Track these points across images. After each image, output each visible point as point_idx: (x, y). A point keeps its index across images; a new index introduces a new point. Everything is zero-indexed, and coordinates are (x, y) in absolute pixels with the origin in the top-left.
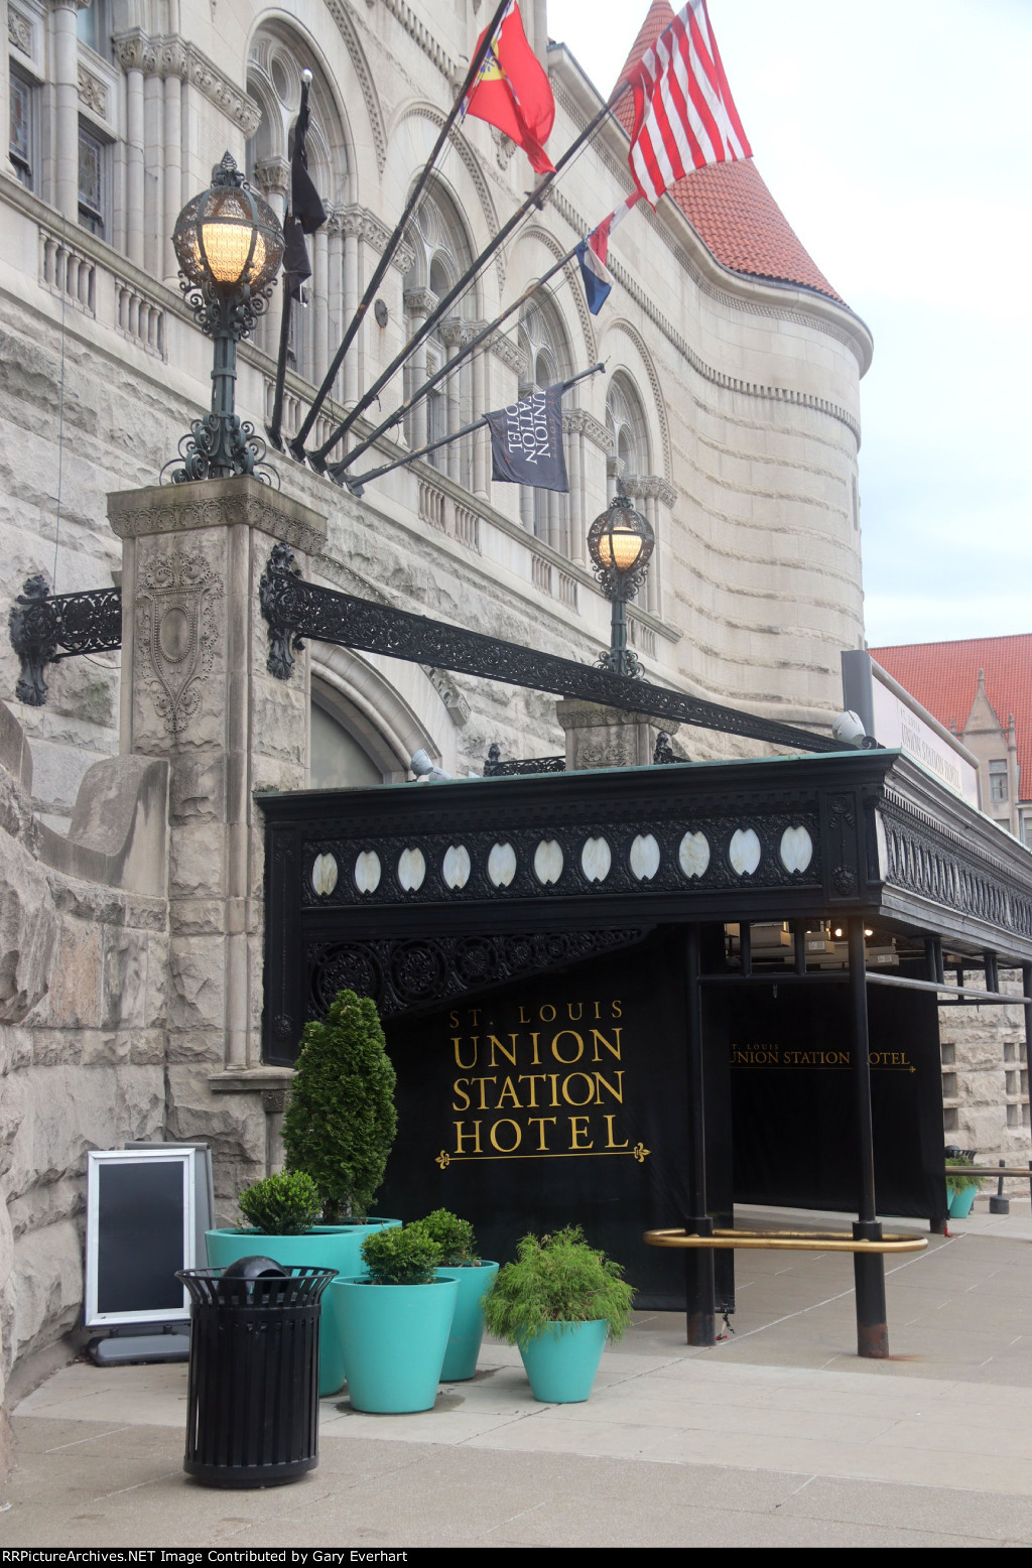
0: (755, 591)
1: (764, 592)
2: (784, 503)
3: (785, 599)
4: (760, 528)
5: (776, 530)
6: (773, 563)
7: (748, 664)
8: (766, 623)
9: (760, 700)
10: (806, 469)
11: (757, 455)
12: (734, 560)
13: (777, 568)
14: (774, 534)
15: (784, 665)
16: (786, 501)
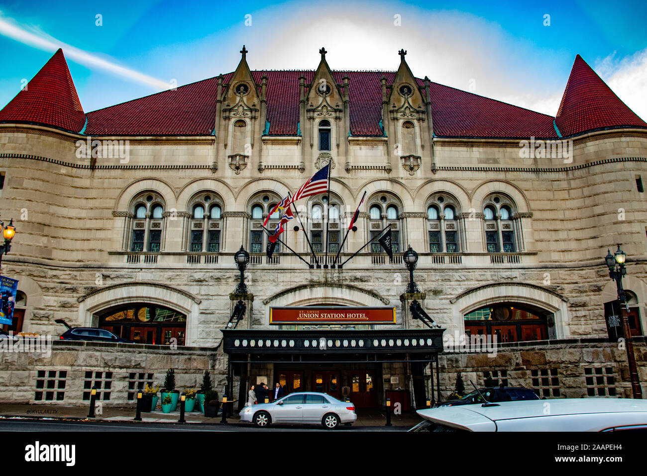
0: (588, 227)
1: (592, 226)
2: (596, 197)
3: (600, 226)
4: (588, 207)
5: (594, 206)
6: (594, 216)
7: (587, 250)
8: (593, 235)
9: (594, 260)
10: (604, 183)
11: (584, 186)
12: (578, 220)
13: (596, 218)
14: (594, 207)
15: (602, 247)
16: (597, 196)
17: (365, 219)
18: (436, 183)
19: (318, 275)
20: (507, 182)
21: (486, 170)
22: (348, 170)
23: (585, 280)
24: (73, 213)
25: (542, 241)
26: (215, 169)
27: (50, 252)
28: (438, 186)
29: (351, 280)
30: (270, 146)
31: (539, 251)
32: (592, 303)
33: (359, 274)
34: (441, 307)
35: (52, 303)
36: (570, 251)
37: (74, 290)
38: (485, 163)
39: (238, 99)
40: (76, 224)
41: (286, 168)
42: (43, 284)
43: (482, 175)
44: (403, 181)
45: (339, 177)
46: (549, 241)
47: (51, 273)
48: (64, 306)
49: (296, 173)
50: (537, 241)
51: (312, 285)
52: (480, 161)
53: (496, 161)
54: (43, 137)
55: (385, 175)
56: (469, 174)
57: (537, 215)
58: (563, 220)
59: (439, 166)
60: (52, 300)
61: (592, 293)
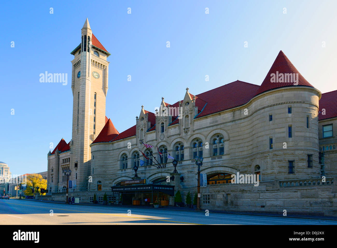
7: (250, 150)
17: (173, 152)
18: (194, 135)
19: (160, 170)
20: (221, 129)
21: (212, 126)
22: (168, 137)
23: (247, 162)
24: (110, 162)
25: (232, 149)
26: (136, 145)
27: (106, 172)
28: (195, 136)
29: (167, 171)
30: (148, 135)
31: (231, 153)
32: (248, 171)
33: (169, 169)
34: (192, 176)
35: (107, 183)
36: (244, 151)
37: (111, 179)
38: (212, 123)
39: (141, 122)
40: (111, 164)
41: (153, 140)
42: (105, 179)
43: (211, 128)
44: (184, 137)
45: (166, 140)
46: (236, 148)
47: (106, 176)
48: (110, 183)
49: (155, 141)
50: (231, 149)
51: (158, 173)
52: (210, 124)
53: (216, 122)
54: (100, 145)
55: (178, 136)
56: (206, 129)
57: (231, 139)
58: (243, 139)
59: (195, 129)
60: (107, 182)
61: (249, 167)
